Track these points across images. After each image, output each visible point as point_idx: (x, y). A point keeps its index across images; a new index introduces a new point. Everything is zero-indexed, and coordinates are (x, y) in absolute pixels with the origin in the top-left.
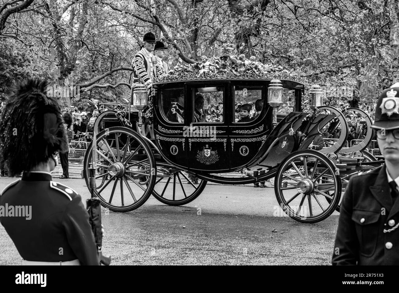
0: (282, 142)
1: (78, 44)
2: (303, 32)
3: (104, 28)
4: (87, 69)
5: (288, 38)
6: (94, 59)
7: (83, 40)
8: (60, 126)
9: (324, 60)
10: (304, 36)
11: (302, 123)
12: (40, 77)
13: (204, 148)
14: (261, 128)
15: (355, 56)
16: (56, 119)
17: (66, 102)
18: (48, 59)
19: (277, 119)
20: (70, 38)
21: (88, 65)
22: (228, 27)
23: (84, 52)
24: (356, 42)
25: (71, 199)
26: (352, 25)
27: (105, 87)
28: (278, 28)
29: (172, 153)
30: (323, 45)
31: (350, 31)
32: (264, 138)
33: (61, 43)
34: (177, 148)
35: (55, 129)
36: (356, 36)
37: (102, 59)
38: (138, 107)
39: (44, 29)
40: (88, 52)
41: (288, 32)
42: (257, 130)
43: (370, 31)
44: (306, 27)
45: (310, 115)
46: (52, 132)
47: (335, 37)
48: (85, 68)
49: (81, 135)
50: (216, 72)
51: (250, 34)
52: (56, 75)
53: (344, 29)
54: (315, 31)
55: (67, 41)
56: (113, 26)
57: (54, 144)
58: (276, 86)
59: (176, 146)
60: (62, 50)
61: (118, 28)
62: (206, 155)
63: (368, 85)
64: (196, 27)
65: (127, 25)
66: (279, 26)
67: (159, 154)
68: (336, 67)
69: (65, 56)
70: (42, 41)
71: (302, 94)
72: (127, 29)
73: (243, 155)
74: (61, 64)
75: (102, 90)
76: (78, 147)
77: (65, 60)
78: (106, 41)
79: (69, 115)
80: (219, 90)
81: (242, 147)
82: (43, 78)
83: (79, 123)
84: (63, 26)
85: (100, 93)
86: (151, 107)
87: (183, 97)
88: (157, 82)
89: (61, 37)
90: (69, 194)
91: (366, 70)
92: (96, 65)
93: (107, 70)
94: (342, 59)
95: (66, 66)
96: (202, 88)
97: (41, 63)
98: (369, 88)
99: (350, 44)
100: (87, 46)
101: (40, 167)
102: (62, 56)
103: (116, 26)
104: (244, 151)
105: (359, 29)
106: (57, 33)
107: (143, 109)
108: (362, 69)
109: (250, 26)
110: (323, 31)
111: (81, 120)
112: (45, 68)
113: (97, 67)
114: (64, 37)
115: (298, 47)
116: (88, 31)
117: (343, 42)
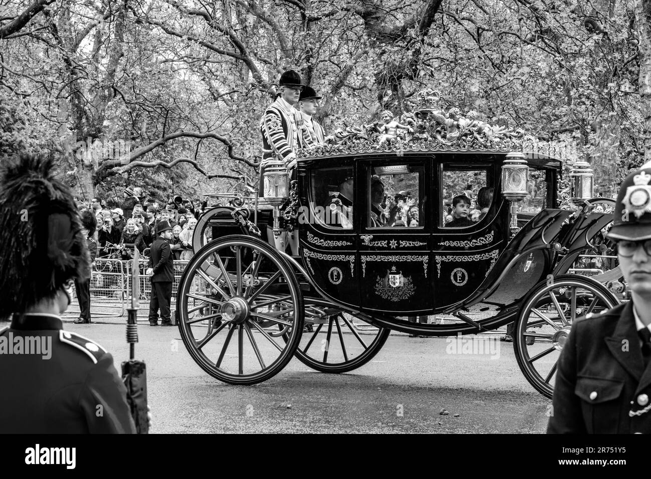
0: (524, 262)
1: (106, 93)
2: (491, 72)
3: (151, 65)
4: (123, 136)
5: (466, 82)
6: (134, 118)
7: (116, 86)
8: (76, 235)
9: (527, 119)
10: (493, 79)
11: (562, 229)
12: (42, 148)
13: (389, 271)
14: (490, 237)
15: (581, 113)
16: (69, 224)
17: (86, 192)
18: (55, 119)
19: (518, 221)
20: (93, 83)
21: (125, 129)
22: (364, 63)
23: (117, 106)
24: (581, 90)
25: (95, 361)
26: (574, 60)
27: (153, 166)
28: (448, 65)
29: (331, 281)
30: (526, 94)
31: (570, 70)
32: (495, 254)
33: (78, 91)
34: (341, 273)
35: (68, 241)
36: (582, 79)
37: (148, 117)
38: (272, 201)
39: (49, 67)
40: (123, 107)
41: (466, 71)
42: (482, 240)
43: (605, 69)
44: (497, 64)
45: (576, 215)
46: (62, 246)
47: (546, 80)
48: (120, 133)
49: (112, 248)
50: (408, 138)
51: (401, 76)
52: (69, 146)
53: (561, 66)
54: (513, 70)
55: (89, 88)
56: (166, 61)
57: (66, 266)
58: (516, 163)
59: (338, 269)
60: (79, 102)
61: (175, 65)
62: (392, 285)
63: (603, 162)
64: (310, 64)
65: (190, 60)
66: (451, 62)
67: (308, 282)
68: (548, 132)
69: (85, 112)
70: (46, 88)
71: (559, 177)
72: (191, 66)
73: (458, 285)
74: (78, 127)
75: (148, 171)
76: (107, 269)
77: (84, 120)
78: (156, 88)
79: (91, 214)
80: (411, 171)
81: (455, 270)
82: (46, 151)
83: (108, 228)
84: (82, 61)
85: (144, 176)
86: (295, 200)
87: (352, 182)
88: (305, 156)
89: (79, 81)
90: (91, 352)
91: (599, 137)
92: (139, 128)
93: (157, 136)
94: (558, 118)
95: (86, 129)
96: (381, 168)
97: (44, 125)
98: (603, 166)
99: (572, 93)
100: (122, 96)
101: (42, 307)
102: (80, 112)
103: (173, 61)
104: (459, 278)
105: (586, 67)
106: (72, 74)
107: (281, 204)
108: (591, 136)
109: (401, 62)
110: (526, 70)
111: (111, 223)
112: (50, 134)
113: (139, 132)
114: (83, 80)
115: (483, 97)
116: (125, 70)
117: (560, 88)
